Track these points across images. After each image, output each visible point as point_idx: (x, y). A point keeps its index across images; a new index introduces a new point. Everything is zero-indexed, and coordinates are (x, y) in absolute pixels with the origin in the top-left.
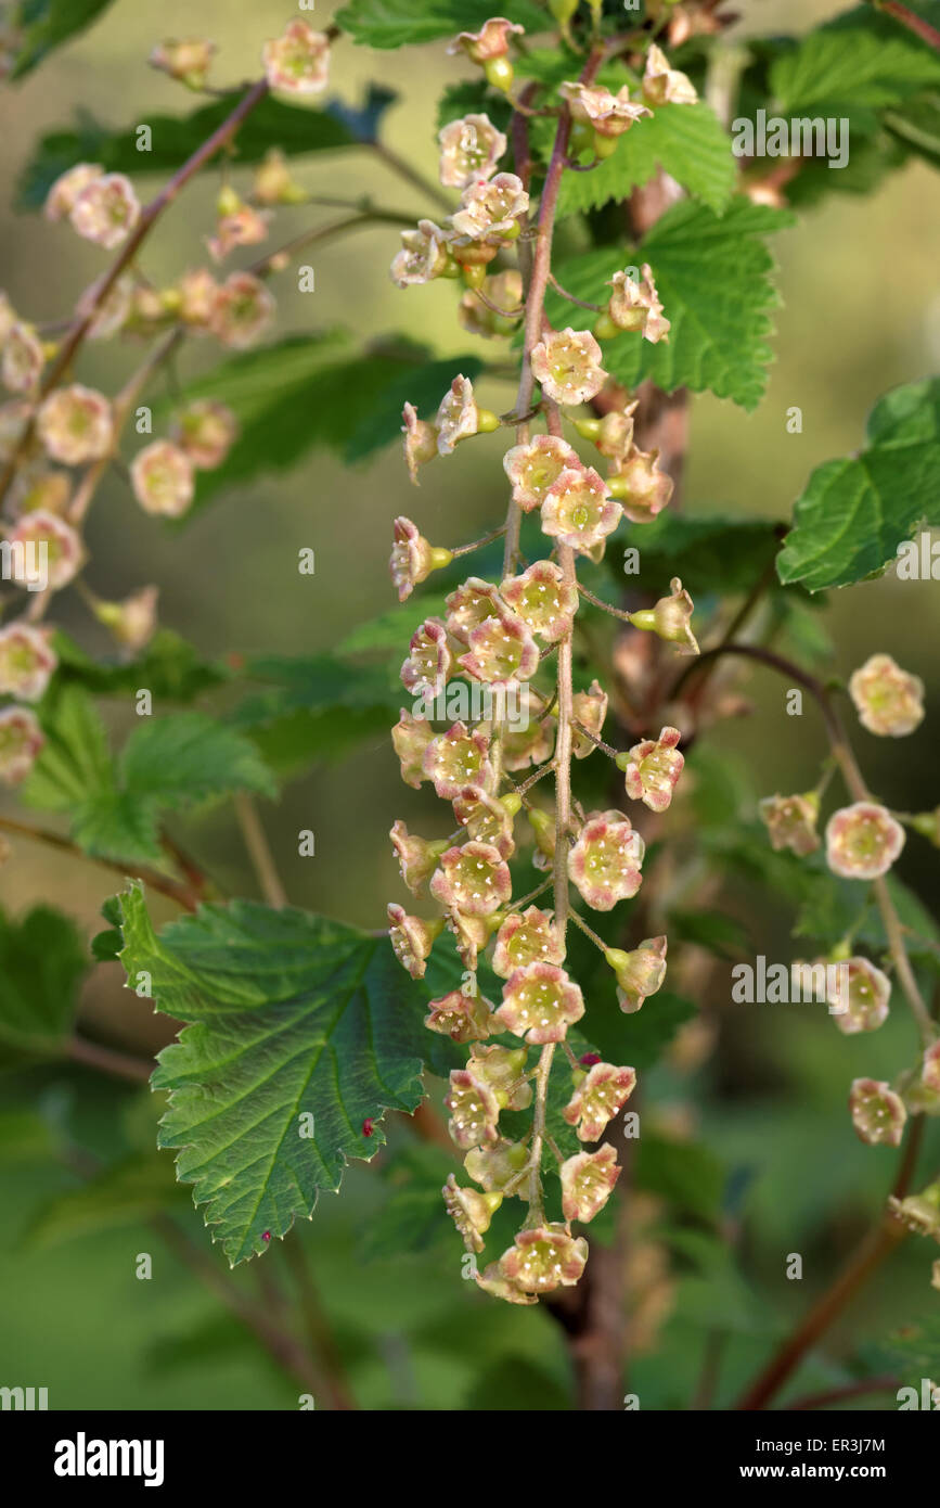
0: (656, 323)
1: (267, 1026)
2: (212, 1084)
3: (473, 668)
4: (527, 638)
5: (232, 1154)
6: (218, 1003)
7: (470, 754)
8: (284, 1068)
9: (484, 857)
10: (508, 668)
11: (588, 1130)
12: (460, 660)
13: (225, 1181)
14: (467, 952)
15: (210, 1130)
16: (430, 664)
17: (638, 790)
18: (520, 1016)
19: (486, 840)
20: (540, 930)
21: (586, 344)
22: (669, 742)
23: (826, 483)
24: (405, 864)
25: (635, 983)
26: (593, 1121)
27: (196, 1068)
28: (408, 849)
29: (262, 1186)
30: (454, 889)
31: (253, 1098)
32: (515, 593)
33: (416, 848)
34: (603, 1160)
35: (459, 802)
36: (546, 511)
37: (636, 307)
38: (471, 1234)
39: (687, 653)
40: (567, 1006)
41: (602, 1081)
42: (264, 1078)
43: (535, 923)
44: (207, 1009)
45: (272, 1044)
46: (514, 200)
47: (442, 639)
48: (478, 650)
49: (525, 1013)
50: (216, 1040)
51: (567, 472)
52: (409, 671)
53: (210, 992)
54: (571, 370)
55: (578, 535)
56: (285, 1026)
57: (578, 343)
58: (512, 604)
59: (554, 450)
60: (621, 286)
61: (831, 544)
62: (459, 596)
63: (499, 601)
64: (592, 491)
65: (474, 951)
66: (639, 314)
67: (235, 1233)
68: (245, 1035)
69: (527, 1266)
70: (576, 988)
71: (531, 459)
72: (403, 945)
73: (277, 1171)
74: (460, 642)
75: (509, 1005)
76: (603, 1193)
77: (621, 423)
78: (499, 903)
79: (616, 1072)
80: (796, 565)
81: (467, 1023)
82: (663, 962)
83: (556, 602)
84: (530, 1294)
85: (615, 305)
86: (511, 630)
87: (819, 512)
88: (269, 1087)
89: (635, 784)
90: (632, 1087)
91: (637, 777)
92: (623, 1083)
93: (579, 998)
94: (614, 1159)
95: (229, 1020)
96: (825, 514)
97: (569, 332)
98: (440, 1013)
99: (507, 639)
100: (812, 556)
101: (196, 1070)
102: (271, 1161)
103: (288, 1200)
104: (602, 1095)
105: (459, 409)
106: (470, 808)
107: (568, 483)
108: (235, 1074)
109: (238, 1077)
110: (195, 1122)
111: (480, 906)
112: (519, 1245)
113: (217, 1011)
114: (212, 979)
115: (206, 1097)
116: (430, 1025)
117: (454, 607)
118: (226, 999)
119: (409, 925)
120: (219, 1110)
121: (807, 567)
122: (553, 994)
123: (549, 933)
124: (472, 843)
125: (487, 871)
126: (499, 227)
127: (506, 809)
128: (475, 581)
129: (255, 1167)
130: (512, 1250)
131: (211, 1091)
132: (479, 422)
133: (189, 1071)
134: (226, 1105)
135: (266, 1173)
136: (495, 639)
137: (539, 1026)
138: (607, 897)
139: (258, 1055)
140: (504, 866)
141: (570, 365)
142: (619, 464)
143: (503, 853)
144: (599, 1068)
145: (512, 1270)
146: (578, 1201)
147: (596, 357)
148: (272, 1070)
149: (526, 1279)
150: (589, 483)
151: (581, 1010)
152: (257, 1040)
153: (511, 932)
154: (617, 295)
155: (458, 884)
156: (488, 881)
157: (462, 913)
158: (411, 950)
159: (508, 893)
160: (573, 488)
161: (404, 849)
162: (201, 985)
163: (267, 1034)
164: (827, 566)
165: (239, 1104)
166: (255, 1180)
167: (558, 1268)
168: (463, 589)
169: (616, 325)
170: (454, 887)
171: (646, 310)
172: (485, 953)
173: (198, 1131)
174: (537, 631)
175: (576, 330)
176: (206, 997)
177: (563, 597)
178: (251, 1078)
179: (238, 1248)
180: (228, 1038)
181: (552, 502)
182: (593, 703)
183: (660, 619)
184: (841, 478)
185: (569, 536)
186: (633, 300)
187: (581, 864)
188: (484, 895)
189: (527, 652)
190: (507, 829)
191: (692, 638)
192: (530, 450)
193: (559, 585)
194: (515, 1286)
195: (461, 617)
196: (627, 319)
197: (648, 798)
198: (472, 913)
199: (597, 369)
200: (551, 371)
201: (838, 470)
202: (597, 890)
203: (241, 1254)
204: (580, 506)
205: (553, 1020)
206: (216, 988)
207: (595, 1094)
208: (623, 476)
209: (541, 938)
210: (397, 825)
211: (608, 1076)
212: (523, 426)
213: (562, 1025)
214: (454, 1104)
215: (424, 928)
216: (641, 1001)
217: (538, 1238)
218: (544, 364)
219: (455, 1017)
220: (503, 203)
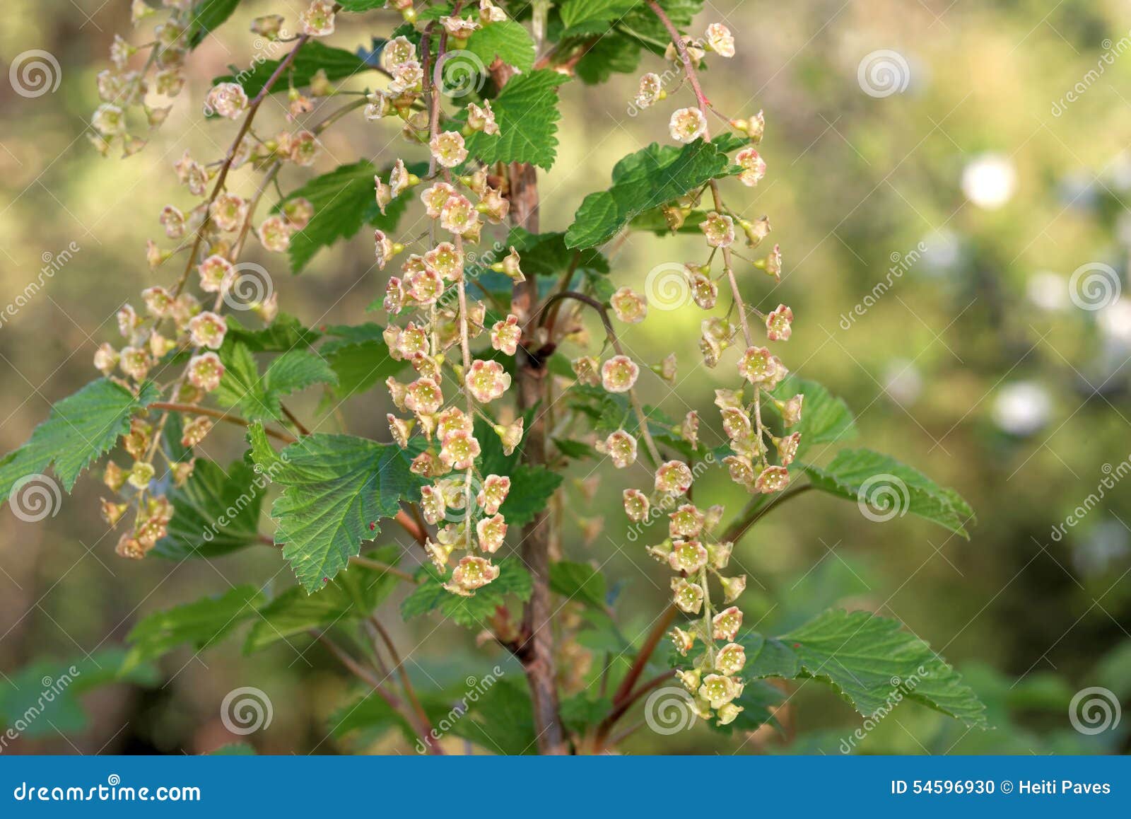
0: (491, 126)
1: (330, 488)
2: (300, 514)
3: (414, 295)
4: (438, 278)
5: (310, 546)
6: (305, 479)
7: (417, 337)
8: (338, 505)
9: (428, 385)
10: (431, 293)
11: (490, 509)
12: (408, 293)
13: (307, 557)
14: (426, 433)
15: (299, 536)
16: (395, 297)
17: (499, 344)
18: (451, 456)
19: (428, 377)
20: (459, 418)
21: (456, 137)
22: (512, 322)
23: (592, 203)
24: (394, 396)
25: (509, 440)
26: (492, 505)
27: (292, 507)
28: (395, 388)
29: (323, 558)
30: (416, 402)
31: (322, 520)
32: (432, 259)
33: (399, 388)
34: (497, 521)
35: (415, 360)
36: (442, 217)
37: (482, 119)
38: (439, 564)
39: (520, 281)
40: (472, 449)
41: (493, 483)
42: (326, 511)
43: (456, 415)
44: (299, 481)
45: (331, 495)
46: (416, 73)
47: (399, 284)
48: (416, 287)
49: (453, 455)
50: (302, 494)
51: (451, 198)
52: (386, 302)
53: (302, 474)
54: (450, 151)
55: (458, 227)
56: (339, 487)
57: (452, 137)
58: (431, 264)
59: (445, 189)
60: (472, 109)
61: (592, 229)
62: (407, 264)
63: (426, 264)
64: (464, 206)
65: (429, 432)
66: (481, 122)
67: (311, 579)
68: (318, 492)
69: (466, 575)
70: (475, 440)
71: (434, 194)
72: (395, 433)
73: (330, 551)
74: (408, 285)
75: (445, 452)
76: (500, 538)
77: (481, 176)
78: (438, 406)
79: (499, 479)
80: (574, 240)
81: (430, 468)
82: (522, 429)
83: (452, 261)
84: (471, 590)
85: (470, 118)
86: (430, 275)
87: (588, 216)
88: (329, 514)
89: (496, 342)
90: (509, 486)
91: (497, 339)
92: (504, 484)
93: (477, 444)
94: (503, 520)
95: (311, 486)
96: (591, 217)
97: (448, 133)
98: (417, 463)
99: (428, 279)
100: (583, 235)
101: (293, 508)
102: (329, 547)
103: (336, 562)
104: (493, 490)
105: (399, 175)
106: (419, 362)
107: (452, 204)
108: (313, 509)
109: (313, 510)
110: (292, 532)
111: (429, 409)
112: (461, 565)
113: (304, 482)
114: (304, 470)
115: (297, 520)
116: (413, 470)
117: (405, 270)
118: (309, 478)
119: (398, 423)
120: (304, 526)
121: (580, 240)
122: (465, 444)
123: (464, 419)
124: (421, 379)
125: (431, 391)
126: (410, 86)
127: (436, 360)
128: (414, 256)
129: (320, 550)
130: (458, 568)
131: (300, 518)
132: (409, 180)
133: (289, 509)
134: (308, 524)
135: (326, 552)
136: (423, 281)
137: (461, 461)
138: (487, 396)
139: (323, 501)
140: (438, 388)
141: (449, 148)
142: (482, 196)
143: (437, 383)
144: (490, 477)
145: (459, 578)
146: (488, 542)
147: (462, 144)
148: (331, 507)
149: (467, 582)
150: (462, 202)
151: (479, 451)
152: (324, 494)
153: (445, 419)
154: (470, 114)
155: (417, 399)
156: (431, 396)
157: (421, 414)
158: (399, 435)
159: (442, 401)
160: (455, 206)
161: (394, 390)
162: (296, 470)
163: (329, 491)
164: (590, 239)
165: (313, 523)
166: (321, 556)
167: (481, 575)
168: (409, 261)
169: (472, 129)
170: (416, 401)
171: (484, 119)
172: (434, 433)
173: (294, 536)
174: (445, 276)
175: (451, 131)
176: (298, 475)
177: (456, 259)
178: (319, 511)
179: (312, 586)
180: (309, 494)
181: (445, 213)
182: (479, 310)
183: (505, 266)
184: (599, 200)
185: (454, 228)
186: (479, 115)
187: (473, 382)
188: (430, 404)
189: (438, 284)
190: (438, 370)
191: (521, 273)
192: (433, 190)
193: (453, 253)
194: (462, 586)
195: (409, 275)
196: (476, 125)
197: (504, 349)
198: (425, 413)
199: (463, 149)
200: (440, 152)
201: (599, 197)
202: (482, 394)
203: (313, 588)
204: (458, 214)
205: (467, 456)
206: (305, 473)
207: (490, 490)
208: (485, 201)
209: (460, 421)
210: (390, 378)
211: (495, 481)
212: (432, 181)
213: (472, 457)
214: (424, 503)
215: (405, 424)
216: (513, 449)
217: (469, 561)
218: (436, 149)
219: (424, 464)
220: (411, 75)
